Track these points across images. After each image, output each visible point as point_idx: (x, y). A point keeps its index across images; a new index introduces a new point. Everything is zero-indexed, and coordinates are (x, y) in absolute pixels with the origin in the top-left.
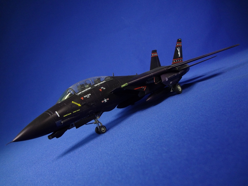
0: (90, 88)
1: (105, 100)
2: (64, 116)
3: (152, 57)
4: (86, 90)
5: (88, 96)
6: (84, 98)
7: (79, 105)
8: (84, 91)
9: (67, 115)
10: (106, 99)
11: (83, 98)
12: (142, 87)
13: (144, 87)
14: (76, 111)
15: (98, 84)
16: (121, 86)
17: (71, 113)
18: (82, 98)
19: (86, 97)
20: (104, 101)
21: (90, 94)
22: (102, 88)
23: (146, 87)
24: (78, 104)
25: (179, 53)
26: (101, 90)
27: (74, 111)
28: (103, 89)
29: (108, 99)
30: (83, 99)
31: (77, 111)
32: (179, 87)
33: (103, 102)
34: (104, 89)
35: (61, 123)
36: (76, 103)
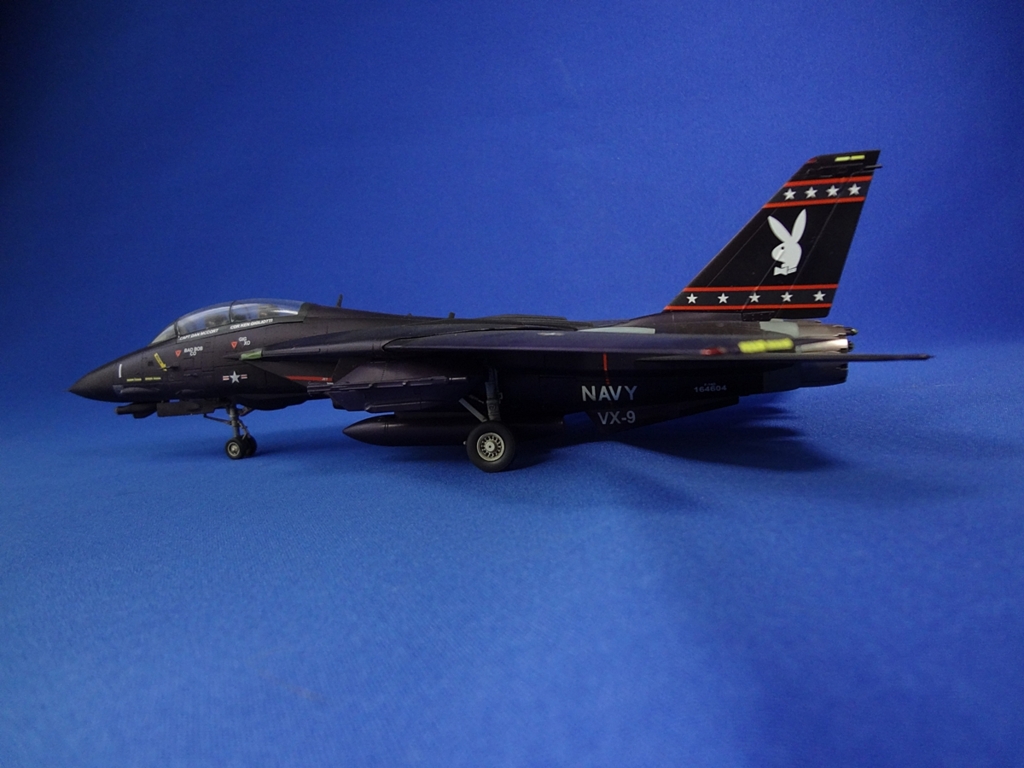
0: (214, 331)
1: (235, 378)
2: (128, 381)
4: (202, 334)
5: (193, 351)
6: (183, 353)
8: (198, 335)
9: (133, 380)
10: (237, 374)
11: (180, 352)
12: (324, 379)
14: (152, 379)
15: (242, 325)
16: (242, 355)
17: (141, 379)
19: (189, 353)
20: (231, 379)
21: (201, 348)
22: (241, 339)
24: (162, 365)
26: (235, 344)
27: (147, 377)
28: (243, 342)
29: (244, 377)
30: (178, 355)
31: (154, 379)
33: (226, 378)
34: (246, 343)
36: (159, 360)
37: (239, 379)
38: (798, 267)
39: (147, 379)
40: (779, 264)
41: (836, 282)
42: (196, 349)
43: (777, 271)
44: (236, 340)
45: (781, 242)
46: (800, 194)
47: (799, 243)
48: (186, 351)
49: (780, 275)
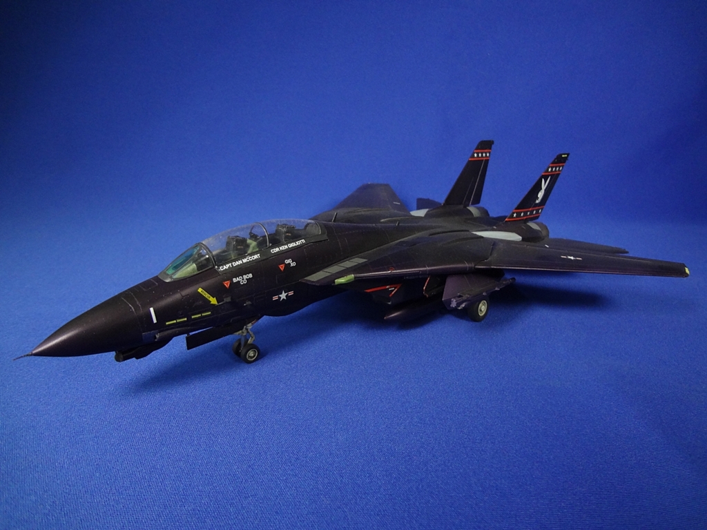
0: (256, 257)
1: (283, 296)
2: (167, 323)
3: (469, 161)
4: (245, 261)
5: (243, 280)
6: (232, 283)
7: (213, 301)
8: (240, 262)
9: (175, 321)
10: (285, 293)
11: (229, 282)
12: (387, 287)
13: (395, 286)
14: (200, 315)
15: (281, 248)
16: (336, 281)
17: (186, 319)
18: (227, 284)
19: (239, 282)
20: (280, 298)
21: (250, 276)
22: (287, 261)
23: (399, 286)
24: (211, 299)
25: (541, 195)
26: (282, 267)
27: (193, 315)
28: (289, 264)
29: (291, 293)
30: (227, 286)
31: (203, 314)
32: (483, 307)
33: (275, 298)
34: (292, 265)
35: (155, 338)
36: (207, 295)
37: (286, 296)
39: (194, 317)
42: (245, 277)
44: (284, 263)
48: (235, 280)
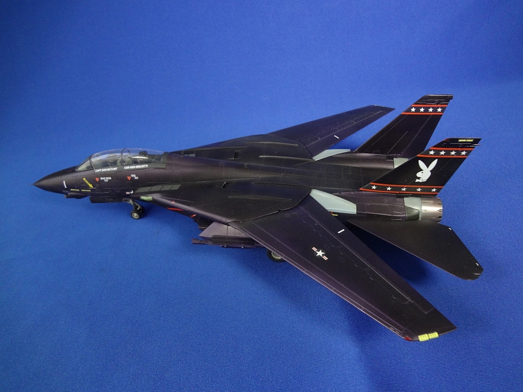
0: (115, 169)
2: (71, 190)
4: (109, 170)
5: (107, 179)
7: (91, 186)
8: (106, 170)
9: (74, 190)
14: (85, 190)
15: (131, 167)
17: (79, 190)
18: (97, 180)
19: (103, 180)
21: (110, 178)
24: (89, 184)
26: (129, 178)
28: (134, 177)
31: (87, 191)
33: (128, 193)
34: (136, 178)
36: (87, 182)
38: (427, 180)
39: (82, 190)
40: (419, 178)
41: (443, 186)
43: (417, 181)
44: (130, 176)
45: (422, 170)
46: (437, 153)
47: (431, 171)
48: (101, 179)
49: (419, 182)
